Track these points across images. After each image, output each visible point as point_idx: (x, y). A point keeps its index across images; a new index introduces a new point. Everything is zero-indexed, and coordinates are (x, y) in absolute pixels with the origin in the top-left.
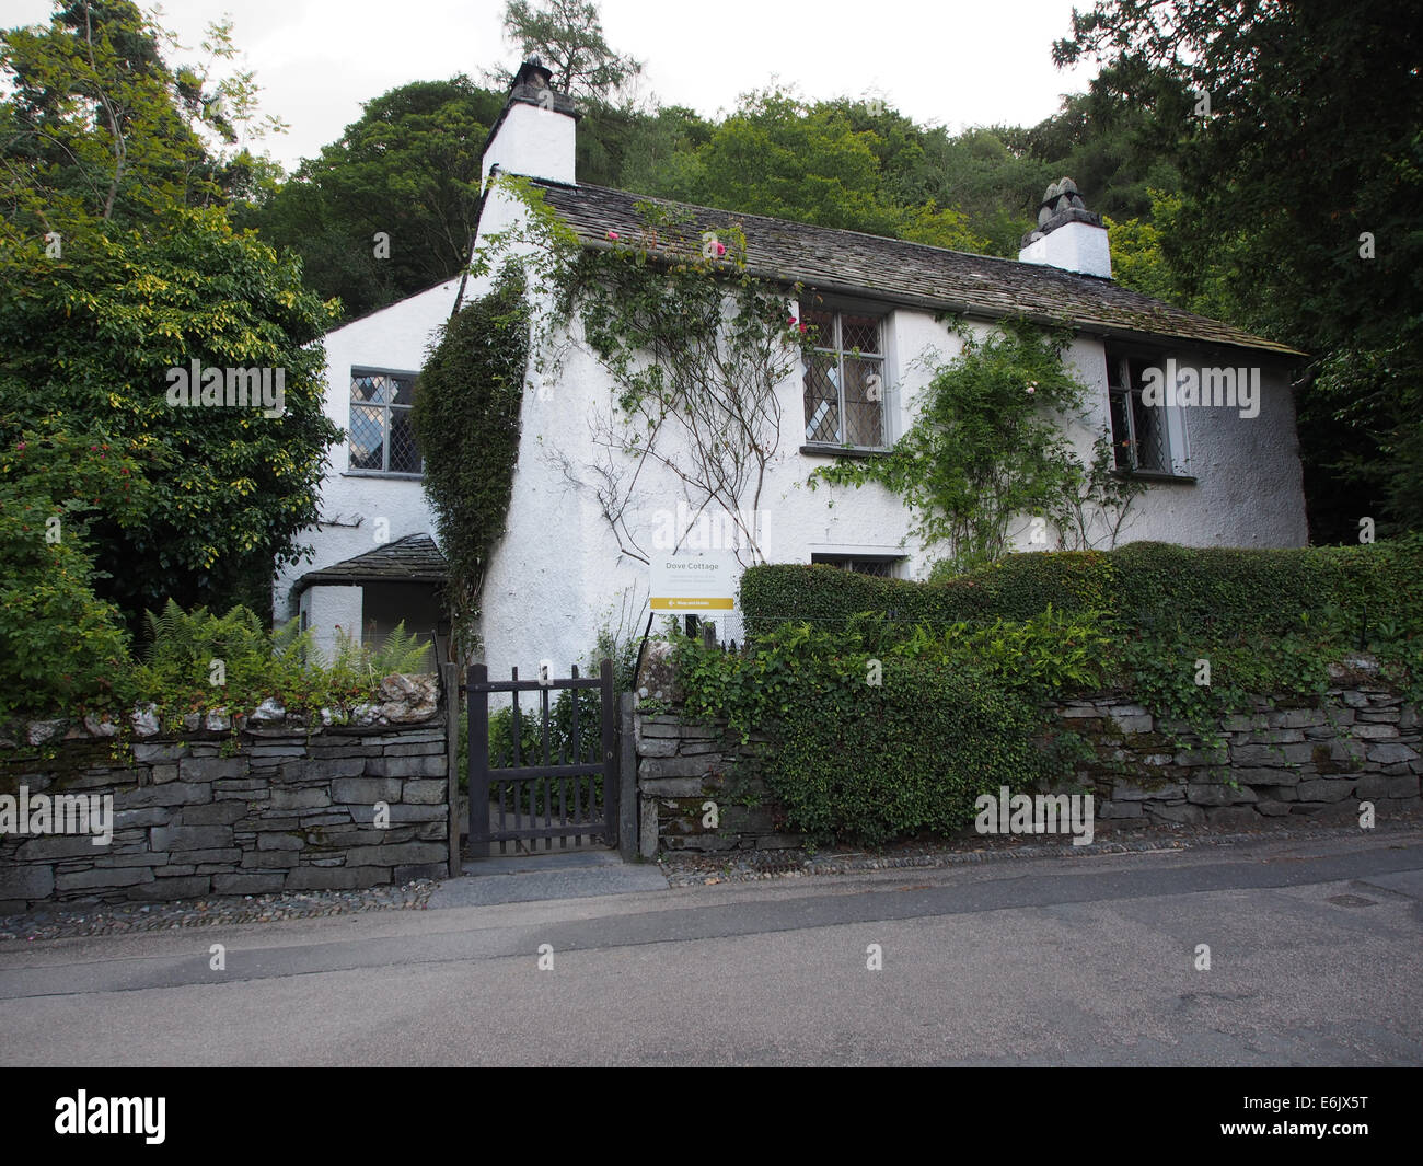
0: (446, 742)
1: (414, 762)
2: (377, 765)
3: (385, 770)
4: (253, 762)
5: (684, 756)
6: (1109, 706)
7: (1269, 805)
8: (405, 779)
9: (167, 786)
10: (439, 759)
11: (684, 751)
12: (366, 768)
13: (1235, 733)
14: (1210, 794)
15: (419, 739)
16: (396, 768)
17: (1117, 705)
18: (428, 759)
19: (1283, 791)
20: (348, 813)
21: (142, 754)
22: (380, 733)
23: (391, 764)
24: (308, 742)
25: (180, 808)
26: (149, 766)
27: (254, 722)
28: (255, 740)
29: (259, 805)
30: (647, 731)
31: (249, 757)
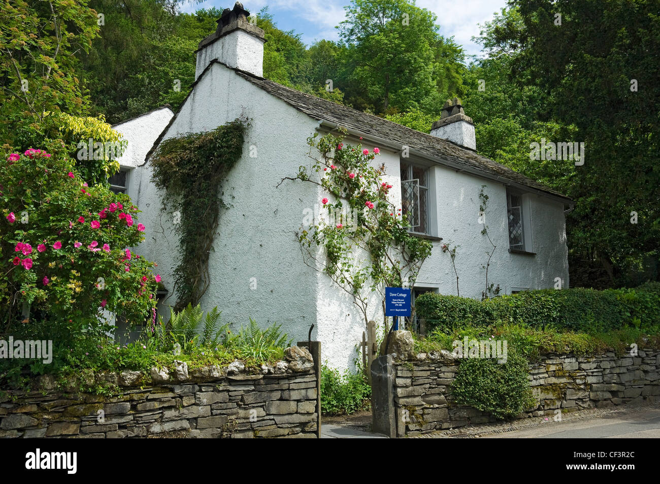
0: (317, 381)
1: (303, 392)
2: (286, 394)
3: (290, 397)
4: (230, 393)
5: (415, 385)
6: (564, 358)
7: (615, 399)
8: (298, 401)
9: (190, 407)
10: (313, 390)
11: (414, 383)
12: (281, 396)
13: (604, 369)
14: (597, 395)
15: (305, 380)
16: (295, 395)
17: (567, 358)
18: (309, 390)
19: (619, 393)
20: (273, 419)
21: (178, 391)
22: (288, 378)
23: (292, 393)
24: (255, 382)
25: (196, 419)
26: (181, 397)
27: (231, 373)
28: (231, 382)
29: (233, 417)
30: (399, 374)
31: (228, 391)
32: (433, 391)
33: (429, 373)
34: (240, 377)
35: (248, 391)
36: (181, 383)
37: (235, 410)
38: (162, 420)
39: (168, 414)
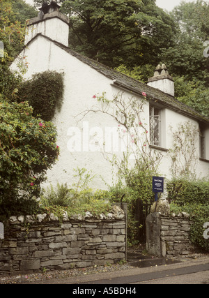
1: (119, 230)
2: (111, 230)
3: (113, 232)
8: (117, 235)
9: (68, 235)
10: (124, 229)
11: (170, 229)
12: (109, 232)
15: (120, 224)
16: (115, 232)
18: (122, 229)
20: (105, 244)
21: (63, 226)
22: (112, 222)
23: (114, 230)
24: (98, 224)
25: (70, 242)
26: (63, 230)
27: (87, 218)
28: (87, 223)
29: (87, 242)
30: (163, 223)
31: (85, 228)
32: (179, 234)
33: (176, 224)
34: (91, 221)
35: (95, 228)
36: (64, 222)
37: (87, 238)
38: (55, 242)
39: (58, 238)
